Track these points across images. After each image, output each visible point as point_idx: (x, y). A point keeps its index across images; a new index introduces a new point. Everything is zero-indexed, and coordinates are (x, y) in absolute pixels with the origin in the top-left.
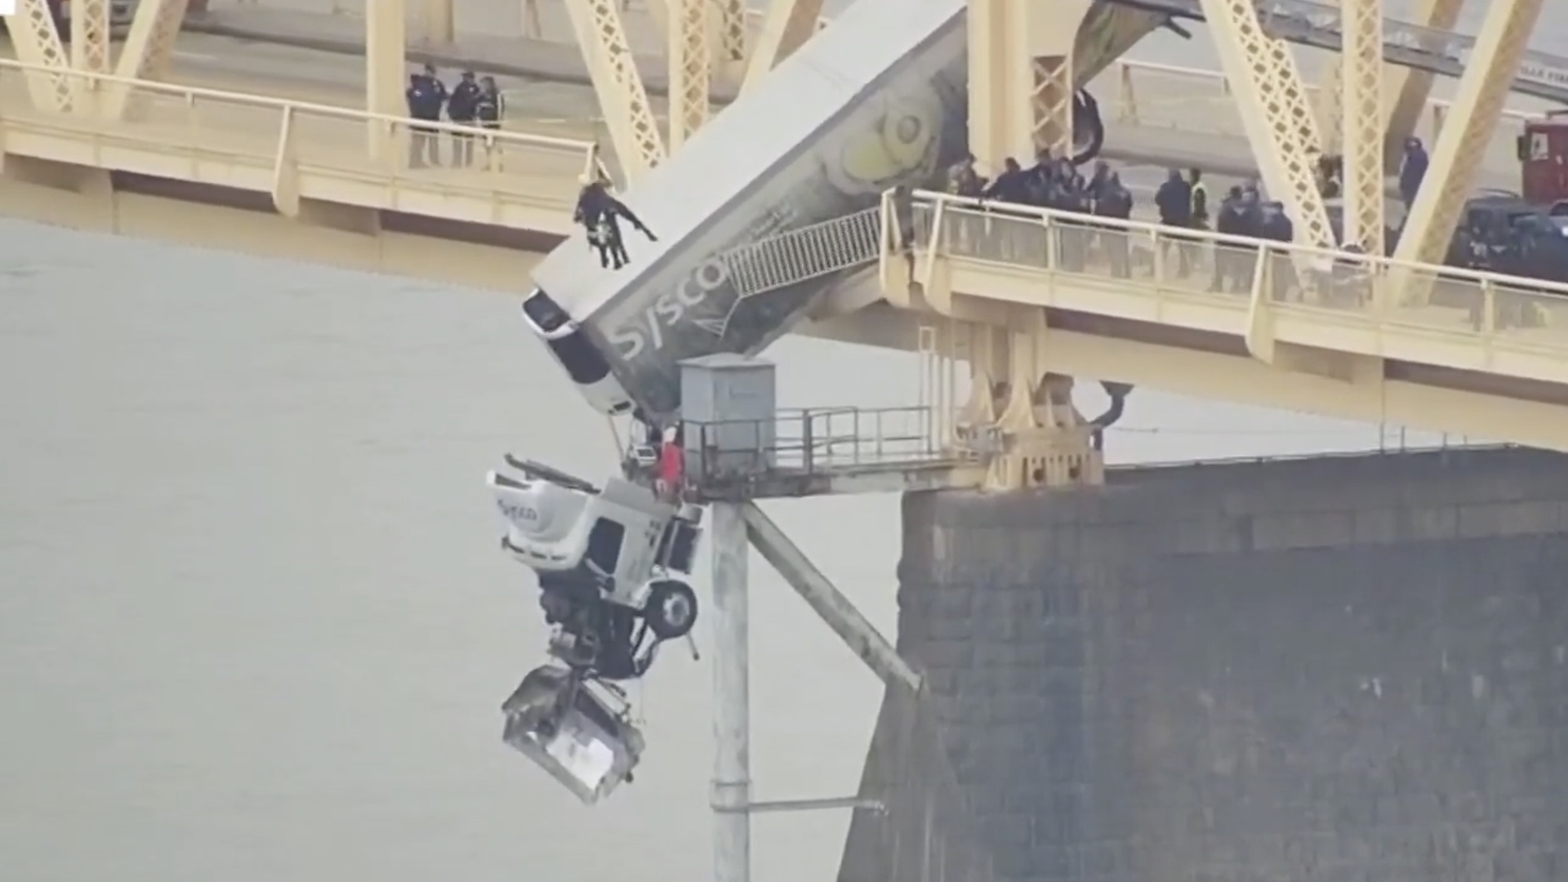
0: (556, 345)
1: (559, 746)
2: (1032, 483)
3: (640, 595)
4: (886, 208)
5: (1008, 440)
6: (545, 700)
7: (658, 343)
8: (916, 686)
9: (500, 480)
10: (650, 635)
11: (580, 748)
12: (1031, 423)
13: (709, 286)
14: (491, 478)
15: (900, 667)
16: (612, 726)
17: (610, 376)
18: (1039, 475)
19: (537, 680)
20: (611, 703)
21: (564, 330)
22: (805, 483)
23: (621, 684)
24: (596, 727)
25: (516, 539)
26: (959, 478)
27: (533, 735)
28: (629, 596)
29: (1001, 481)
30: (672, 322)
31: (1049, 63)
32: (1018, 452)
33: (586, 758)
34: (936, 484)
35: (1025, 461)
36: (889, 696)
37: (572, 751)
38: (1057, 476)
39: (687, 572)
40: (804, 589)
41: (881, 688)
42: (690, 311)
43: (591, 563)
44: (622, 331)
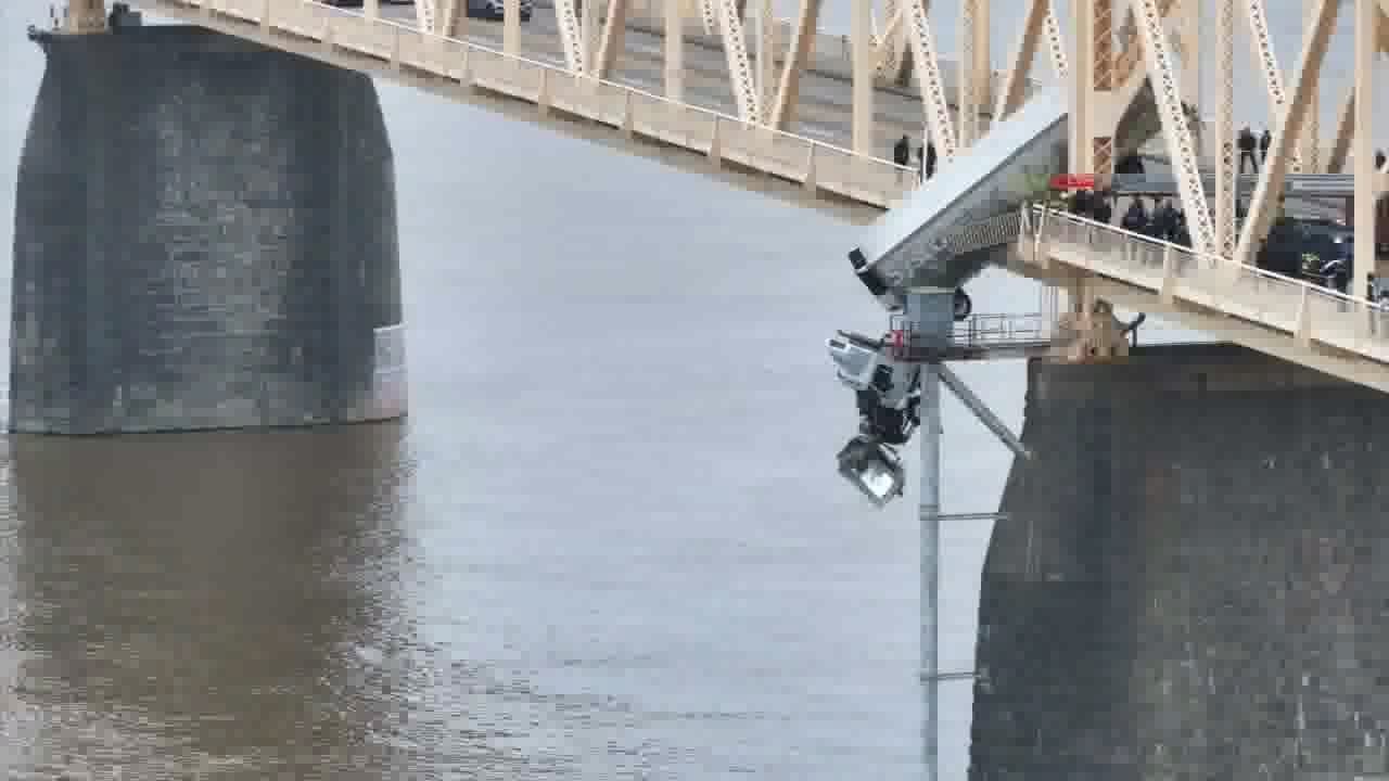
0: (860, 275)
1: (866, 478)
2: (1090, 355)
3: (902, 404)
4: (1024, 213)
5: (1078, 334)
6: (860, 453)
8: (1028, 458)
9: (834, 343)
10: (910, 424)
11: (877, 478)
12: (1091, 325)
13: (937, 248)
14: (827, 341)
15: (1021, 448)
16: (893, 468)
17: (889, 292)
18: (1093, 351)
19: (855, 443)
20: (892, 457)
21: (864, 269)
22: (970, 353)
23: (895, 447)
24: (885, 468)
25: (843, 373)
26: (1054, 351)
27: (854, 470)
28: (896, 404)
29: (1074, 354)
30: (919, 266)
31: (1103, 141)
32: (1083, 339)
33: (879, 483)
34: (1044, 354)
35: (1086, 344)
36: (1015, 461)
37: (872, 479)
38: (1103, 352)
40: (968, 404)
41: (1012, 455)
42: (928, 262)
43: (875, 388)
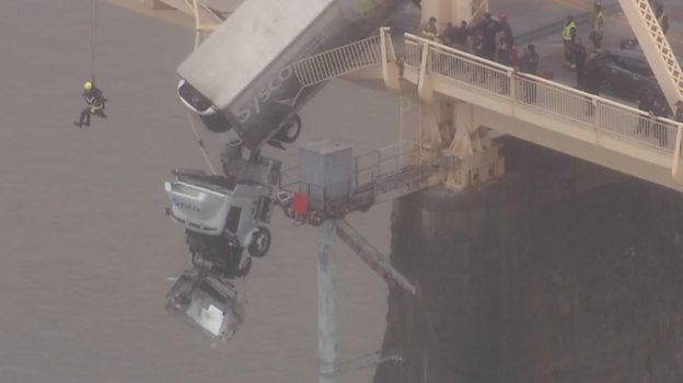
0: (203, 117)
1: (192, 310)
2: (473, 182)
3: (247, 240)
5: (460, 162)
6: (186, 288)
7: (258, 112)
8: (414, 292)
11: (204, 311)
12: (471, 151)
17: (231, 130)
18: (476, 177)
21: (210, 111)
23: (231, 281)
24: (213, 300)
26: (432, 181)
27: (178, 306)
28: (243, 241)
29: (457, 182)
30: (264, 101)
32: (465, 167)
33: (208, 315)
34: (422, 186)
35: (470, 172)
37: (198, 311)
38: (484, 175)
39: (268, 223)
42: (274, 95)
43: (227, 231)
44: (242, 109)
